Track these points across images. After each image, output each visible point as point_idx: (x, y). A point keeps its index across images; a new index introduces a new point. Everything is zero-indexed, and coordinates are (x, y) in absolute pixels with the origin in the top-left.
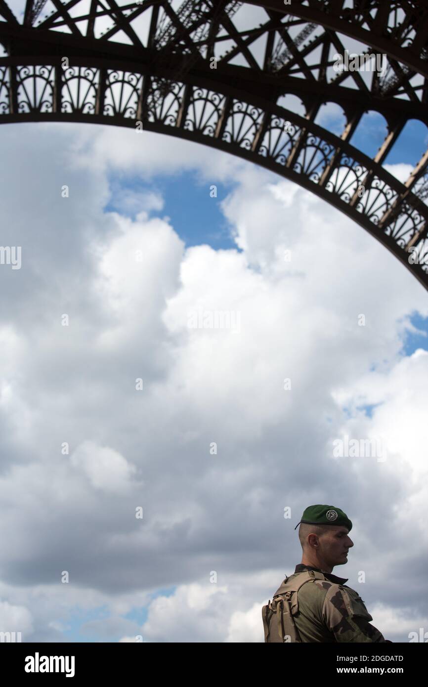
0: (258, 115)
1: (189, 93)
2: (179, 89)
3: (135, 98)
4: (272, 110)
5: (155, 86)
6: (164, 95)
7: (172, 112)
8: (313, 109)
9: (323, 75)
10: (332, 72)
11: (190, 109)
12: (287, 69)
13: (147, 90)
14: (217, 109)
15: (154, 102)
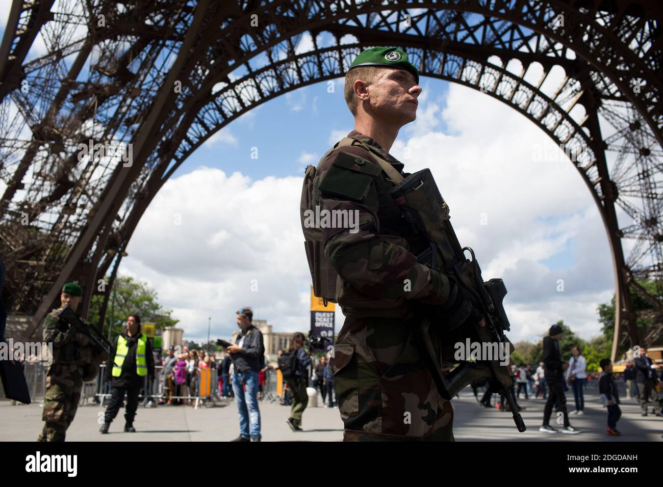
0: (479, 67)
1: (445, 57)
2: (441, 56)
3: (419, 61)
4: (485, 64)
5: (429, 55)
6: (433, 60)
7: (437, 67)
8: (505, 63)
9: (511, 46)
10: (516, 45)
11: (446, 65)
12: (493, 44)
13: (425, 57)
14: (459, 65)
15: (428, 62)
